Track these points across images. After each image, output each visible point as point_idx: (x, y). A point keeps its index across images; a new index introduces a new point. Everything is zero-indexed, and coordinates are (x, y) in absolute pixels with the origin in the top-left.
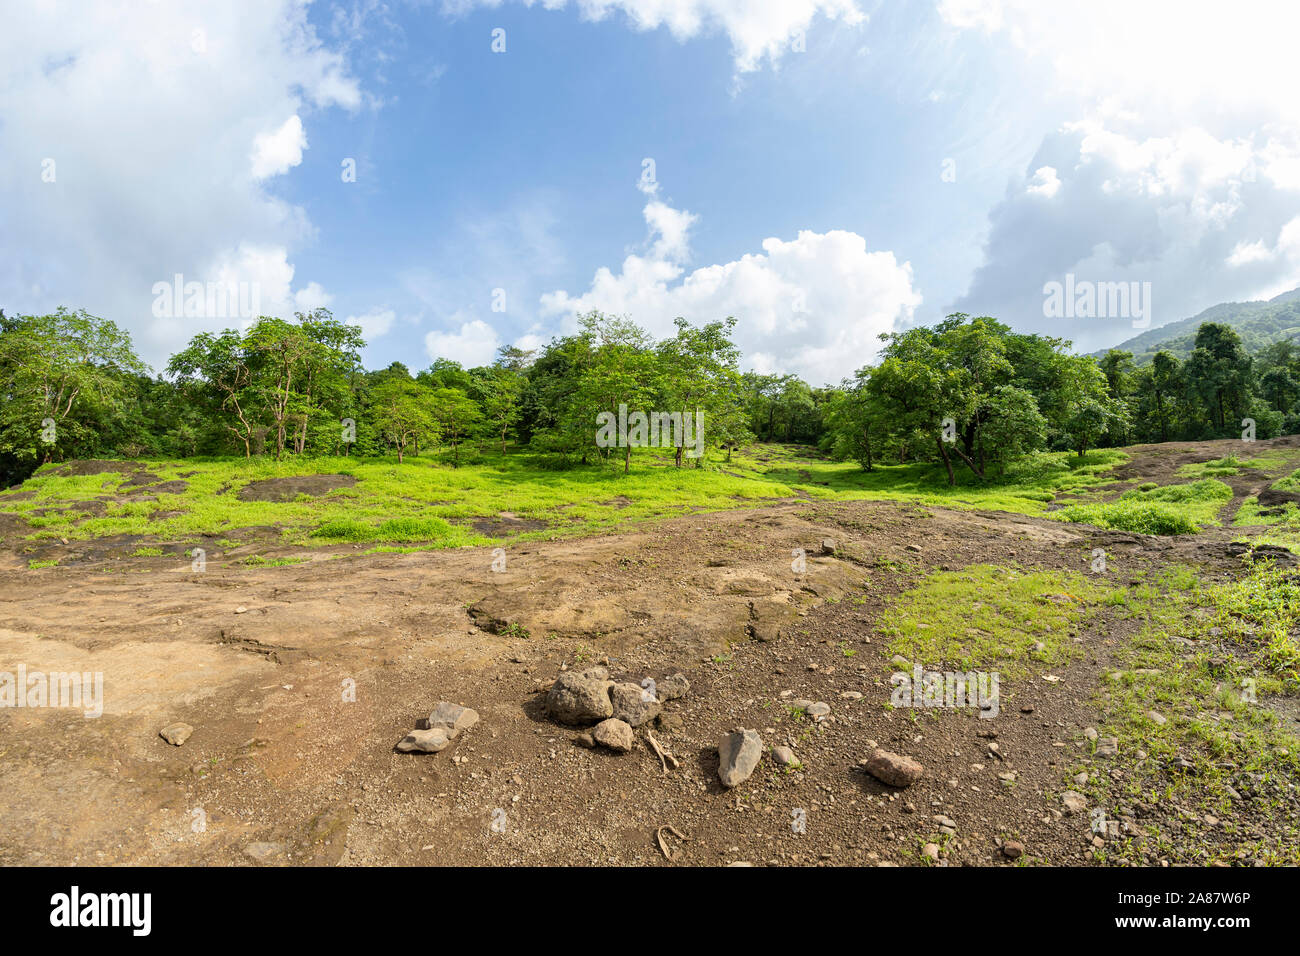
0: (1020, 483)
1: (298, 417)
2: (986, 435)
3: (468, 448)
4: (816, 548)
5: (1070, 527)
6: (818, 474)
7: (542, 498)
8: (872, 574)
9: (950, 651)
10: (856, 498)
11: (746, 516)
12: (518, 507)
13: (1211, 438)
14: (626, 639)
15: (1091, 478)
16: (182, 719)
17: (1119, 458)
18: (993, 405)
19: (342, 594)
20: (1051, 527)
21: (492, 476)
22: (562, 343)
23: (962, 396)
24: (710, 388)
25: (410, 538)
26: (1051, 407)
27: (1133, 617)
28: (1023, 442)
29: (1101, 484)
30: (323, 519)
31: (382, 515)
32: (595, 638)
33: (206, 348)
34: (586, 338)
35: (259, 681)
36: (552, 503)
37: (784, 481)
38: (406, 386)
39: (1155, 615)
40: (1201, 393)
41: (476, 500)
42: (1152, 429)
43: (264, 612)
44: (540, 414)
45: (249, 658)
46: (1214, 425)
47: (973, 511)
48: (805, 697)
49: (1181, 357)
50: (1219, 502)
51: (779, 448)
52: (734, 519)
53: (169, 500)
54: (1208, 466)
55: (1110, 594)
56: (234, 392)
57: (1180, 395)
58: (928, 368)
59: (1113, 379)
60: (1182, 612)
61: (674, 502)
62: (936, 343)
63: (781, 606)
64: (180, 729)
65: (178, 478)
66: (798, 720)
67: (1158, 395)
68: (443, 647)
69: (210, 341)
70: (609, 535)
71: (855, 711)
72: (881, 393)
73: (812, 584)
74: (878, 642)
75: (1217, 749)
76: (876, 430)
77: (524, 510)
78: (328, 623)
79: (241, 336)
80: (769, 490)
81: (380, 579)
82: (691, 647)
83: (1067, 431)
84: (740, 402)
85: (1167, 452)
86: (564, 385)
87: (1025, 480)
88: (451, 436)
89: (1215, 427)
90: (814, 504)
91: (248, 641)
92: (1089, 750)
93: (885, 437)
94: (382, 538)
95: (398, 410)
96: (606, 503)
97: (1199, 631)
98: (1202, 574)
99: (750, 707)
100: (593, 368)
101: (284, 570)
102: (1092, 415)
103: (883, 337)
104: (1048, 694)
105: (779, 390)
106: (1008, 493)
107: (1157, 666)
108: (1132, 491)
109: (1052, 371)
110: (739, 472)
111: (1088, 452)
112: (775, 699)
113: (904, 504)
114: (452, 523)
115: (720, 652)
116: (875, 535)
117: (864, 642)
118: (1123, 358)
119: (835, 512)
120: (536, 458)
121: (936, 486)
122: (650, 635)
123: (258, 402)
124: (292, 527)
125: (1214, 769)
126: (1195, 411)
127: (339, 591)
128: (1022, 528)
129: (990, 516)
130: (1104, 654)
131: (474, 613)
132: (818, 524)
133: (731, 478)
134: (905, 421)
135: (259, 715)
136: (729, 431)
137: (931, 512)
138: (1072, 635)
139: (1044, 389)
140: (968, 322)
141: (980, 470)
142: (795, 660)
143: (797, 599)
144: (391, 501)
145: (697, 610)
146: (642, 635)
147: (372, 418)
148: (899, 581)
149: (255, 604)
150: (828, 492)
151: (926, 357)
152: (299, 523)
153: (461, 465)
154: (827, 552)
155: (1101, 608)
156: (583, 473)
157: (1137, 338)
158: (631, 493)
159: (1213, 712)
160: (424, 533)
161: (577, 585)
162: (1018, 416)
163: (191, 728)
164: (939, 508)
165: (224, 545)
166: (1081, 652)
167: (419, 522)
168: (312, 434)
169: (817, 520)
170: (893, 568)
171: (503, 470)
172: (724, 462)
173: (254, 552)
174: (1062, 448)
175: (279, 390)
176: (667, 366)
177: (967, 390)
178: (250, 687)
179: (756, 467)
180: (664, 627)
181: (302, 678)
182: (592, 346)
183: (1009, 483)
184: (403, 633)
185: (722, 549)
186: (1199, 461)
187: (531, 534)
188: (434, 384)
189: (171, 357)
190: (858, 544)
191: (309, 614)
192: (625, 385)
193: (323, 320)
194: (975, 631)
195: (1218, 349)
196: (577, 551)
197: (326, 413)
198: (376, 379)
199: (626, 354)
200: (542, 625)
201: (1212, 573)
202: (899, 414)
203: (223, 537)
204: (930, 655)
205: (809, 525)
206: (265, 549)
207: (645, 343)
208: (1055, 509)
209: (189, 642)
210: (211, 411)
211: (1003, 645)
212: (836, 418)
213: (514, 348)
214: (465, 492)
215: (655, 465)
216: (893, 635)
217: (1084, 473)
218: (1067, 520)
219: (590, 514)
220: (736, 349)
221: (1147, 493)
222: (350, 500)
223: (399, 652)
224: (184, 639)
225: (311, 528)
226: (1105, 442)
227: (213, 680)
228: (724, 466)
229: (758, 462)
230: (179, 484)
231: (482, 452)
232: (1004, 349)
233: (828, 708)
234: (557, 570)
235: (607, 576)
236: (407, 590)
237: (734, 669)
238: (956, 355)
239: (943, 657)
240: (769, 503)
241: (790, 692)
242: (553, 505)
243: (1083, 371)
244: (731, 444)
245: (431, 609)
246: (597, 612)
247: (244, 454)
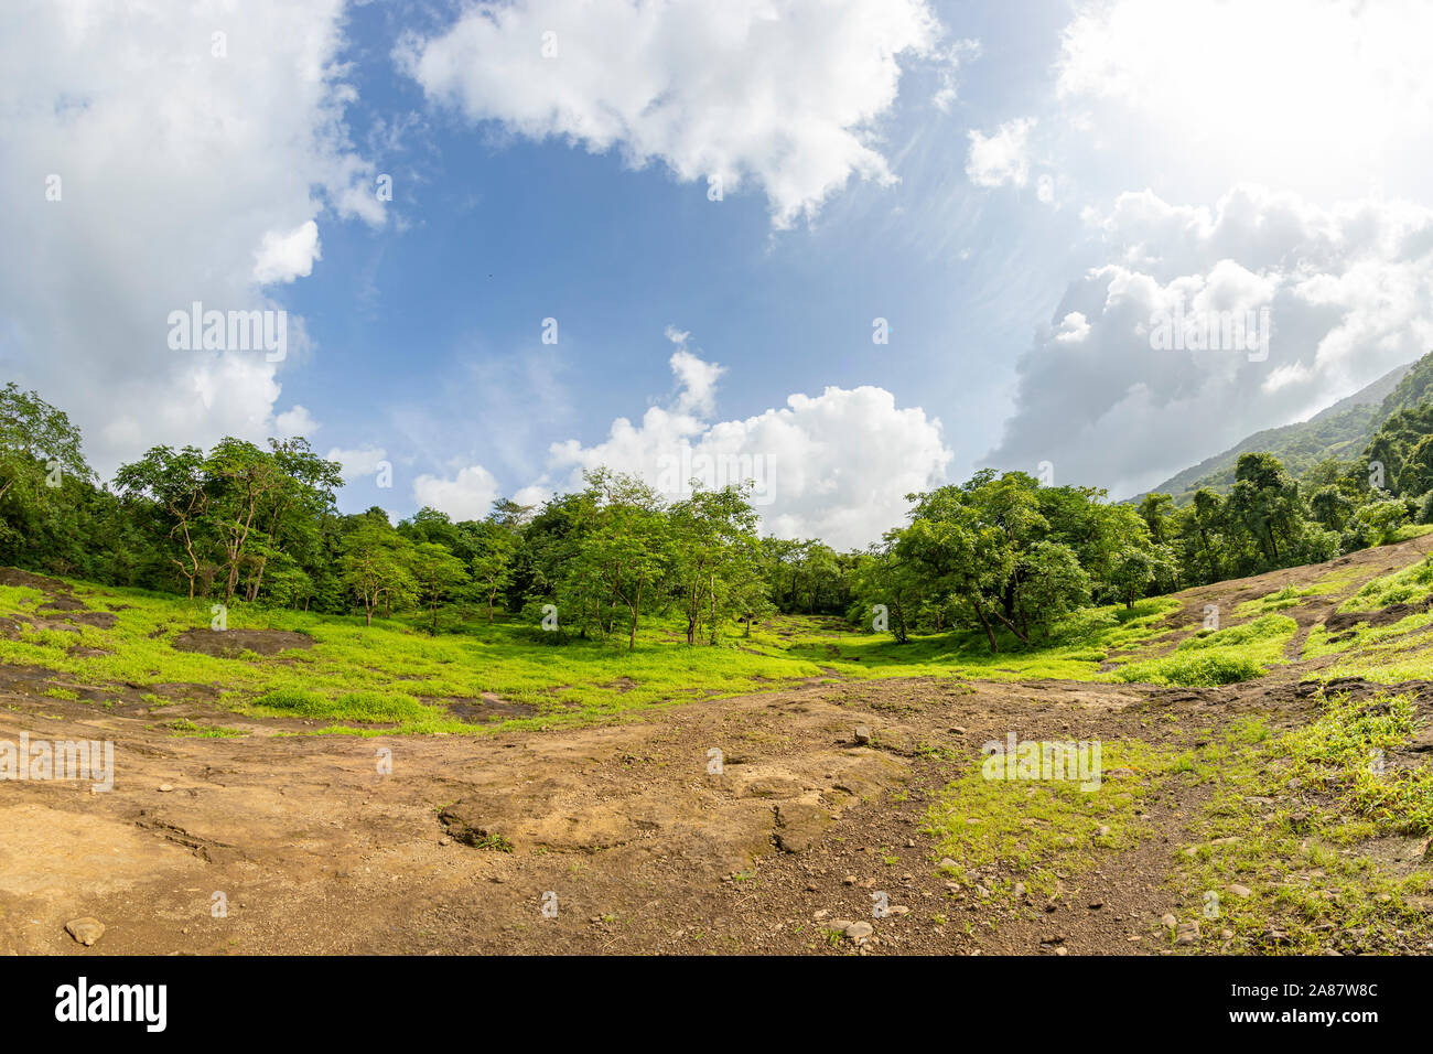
0: (1068, 644)
1: (255, 558)
2: (1026, 596)
3: (450, 615)
4: (848, 737)
5: (1126, 689)
6: (847, 648)
7: (533, 678)
8: (912, 764)
9: (1005, 848)
10: (891, 675)
11: (768, 702)
12: (503, 687)
13: (1266, 571)
14: (629, 854)
15: (1143, 630)
16: (92, 912)
17: (1171, 605)
18: (1032, 563)
19: (288, 784)
20: (1105, 691)
21: (472, 648)
22: (564, 501)
23: (997, 556)
24: (726, 556)
25: (371, 717)
26: (1092, 560)
27: (1203, 782)
28: (1067, 599)
29: (1154, 636)
30: (271, 685)
31: (341, 687)
32: (592, 853)
33: (162, 464)
34: (591, 497)
35: (184, 880)
36: (543, 683)
37: (810, 658)
38: (384, 537)
39: (1227, 776)
40: (1248, 526)
41: (455, 675)
42: (1202, 572)
43: (193, 793)
44: (535, 580)
45: (173, 850)
46: (1267, 557)
47: (1019, 682)
48: (843, 917)
49: (1222, 494)
50: (1283, 637)
51: (803, 620)
52: (755, 705)
53: (93, 635)
54: (1266, 601)
55: (1176, 760)
56: (186, 519)
57: (1226, 531)
58: (960, 529)
59: (1153, 524)
60: (1255, 768)
61: (685, 685)
62: (966, 501)
63: (811, 808)
64: (90, 926)
65: (106, 611)
66: (835, 945)
67: (1203, 534)
68: (407, 859)
69: (168, 457)
70: (609, 725)
71: (902, 929)
72: (911, 557)
73: (845, 781)
74: (924, 844)
75: (1311, 911)
76: (909, 597)
77: (510, 691)
78: (269, 818)
79: (205, 456)
80: (794, 669)
81: (334, 768)
82: (707, 863)
83: (1112, 584)
84: (760, 571)
85: (1221, 593)
86: (563, 548)
87: (1073, 640)
88: (430, 598)
89: (1268, 559)
90: (845, 684)
91: (173, 828)
92: (1169, 939)
93: (919, 603)
94: (338, 714)
95: (372, 563)
96: (607, 686)
97: (1276, 787)
98: (1273, 722)
99: (779, 933)
100: (598, 530)
101: (218, 743)
102: (1136, 564)
103: (911, 497)
104: (1117, 884)
105: (801, 556)
106: (1055, 657)
107: (1235, 834)
108: (1189, 639)
109: (1089, 522)
110: (758, 648)
111: (1136, 603)
112: (808, 922)
113: (944, 679)
114: (424, 702)
115: (741, 867)
116: (914, 718)
117: (908, 846)
118: (1162, 501)
119: (867, 694)
120: (527, 629)
121: (978, 655)
122: (659, 849)
123: (211, 535)
124: (232, 690)
125: (1310, 934)
126: (1245, 547)
127: (284, 778)
128: (1075, 696)
129: (1037, 685)
130: (1176, 829)
131: (447, 819)
132: (849, 708)
133: (749, 655)
134: (938, 585)
135: (185, 922)
136: (747, 603)
137: (974, 687)
138: (1138, 813)
139: (1083, 542)
140: (998, 477)
141: (1024, 634)
142: (829, 873)
143: (827, 799)
144: (354, 670)
145: (713, 817)
146: (649, 850)
147: (341, 570)
148: (943, 771)
149: (183, 783)
150: (860, 669)
151: (957, 517)
152: (241, 686)
153: (439, 633)
154: (861, 742)
155: (1167, 778)
156: (581, 649)
157: (1175, 479)
158: (636, 674)
159: (1302, 871)
160: (390, 712)
161: (571, 788)
162: (1059, 573)
163: (102, 926)
164: (982, 681)
165: (151, 701)
166: (1150, 831)
167: (384, 699)
168: (268, 579)
169: (848, 704)
170: (936, 756)
171: (488, 642)
172: (741, 637)
173: (184, 714)
174: (1109, 601)
175: (237, 525)
176: (679, 530)
177: (1003, 549)
178: (174, 886)
179: (777, 642)
180: (675, 839)
181: (236, 883)
182: (597, 505)
183: (1056, 645)
184: (359, 839)
185: (741, 742)
186: (1256, 597)
187: (518, 722)
188: (416, 536)
189: (121, 466)
190: (895, 731)
191: (246, 804)
192: (633, 550)
193: (298, 451)
194: (1031, 821)
195: (1260, 479)
196: (572, 744)
197: (288, 557)
198: (351, 524)
199: (635, 517)
200: (530, 838)
201: (1285, 719)
202: (933, 578)
203: (150, 691)
204: (983, 854)
205: (839, 710)
206: (198, 713)
207: (656, 504)
208: (1108, 669)
209: (103, 818)
210: (158, 537)
211: (1064, 834)
212: (865, 586)
213: (510, 501)
214: (442, 666)
215: (664, 641)
216: (940, 835)
217: (1135, 626)
218: (1122, 680)
219: (587, 699)
220: (753, 513)
221: (1205, 639)
222: (305, 665)
223: (355, 863)
224: (97, 813)
225: (254, 694)
226: (1154, 590)
227: (130, 871)
228: (742, 642)
229: (781, 636)
230: (107, 617)
231: (464, 619)
232: (1037, 503)
233: (871, 928)
234: (548, 768)
235: (607, 776)
236: (366, 785)
237: (759, 888)
238: (989, 512)
239: (997, 855)
240: (794, 684)
241: (825, 912)
242: (544, 686)
243: (1122, 519)
244: (750, 616)
245: (395, 811)
246: (595, 821)
247: (187, 594)
